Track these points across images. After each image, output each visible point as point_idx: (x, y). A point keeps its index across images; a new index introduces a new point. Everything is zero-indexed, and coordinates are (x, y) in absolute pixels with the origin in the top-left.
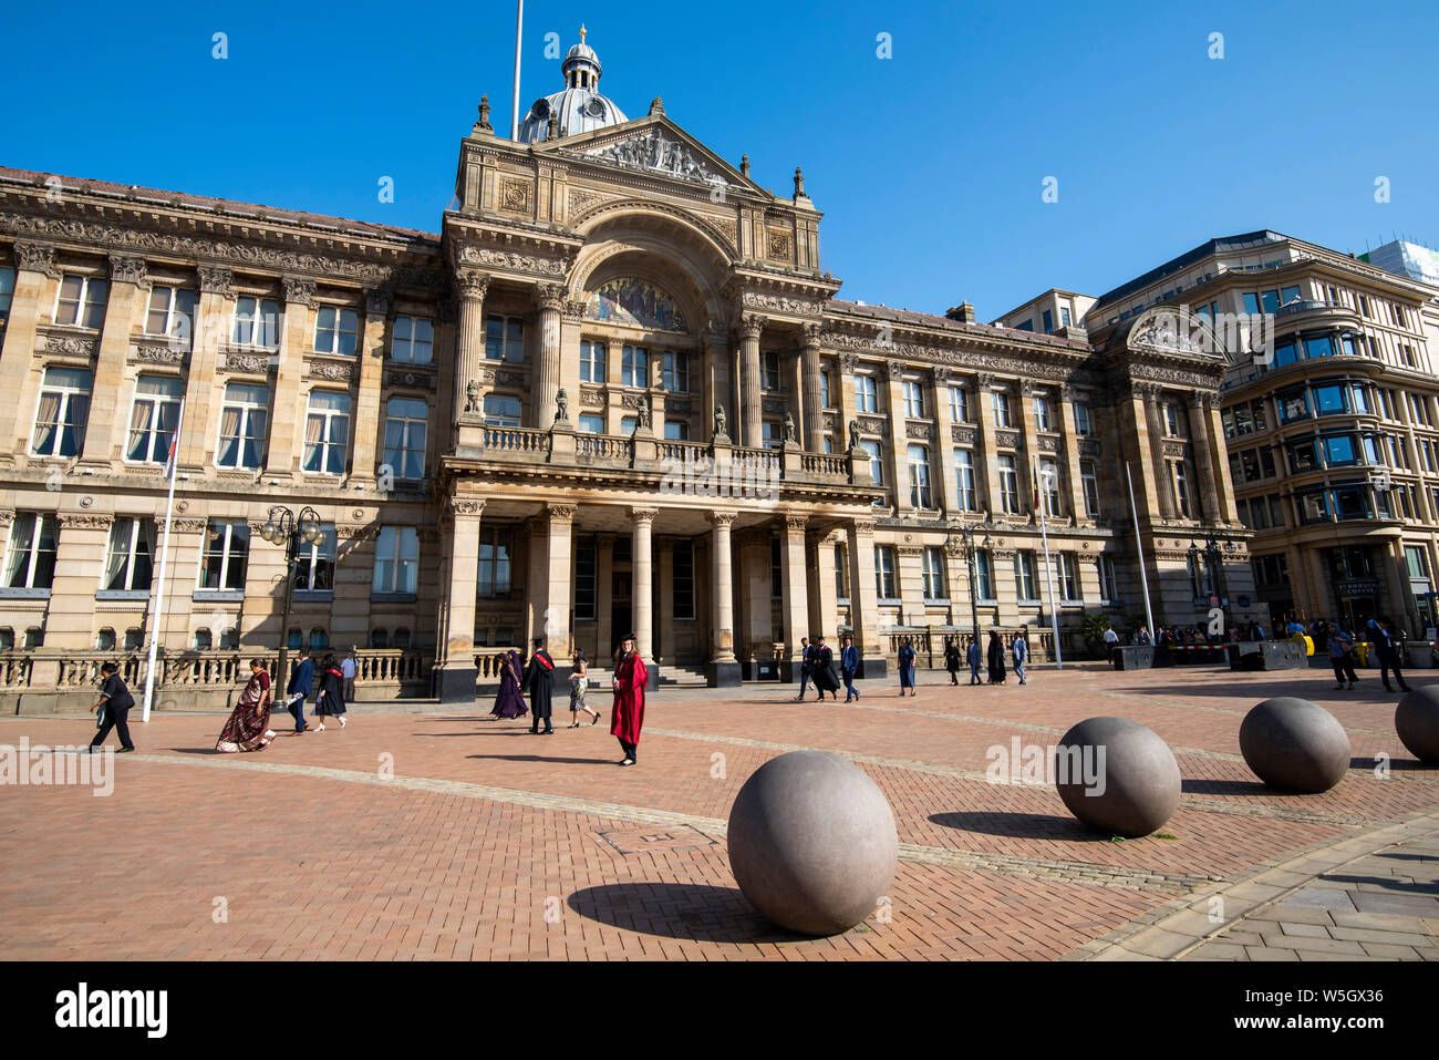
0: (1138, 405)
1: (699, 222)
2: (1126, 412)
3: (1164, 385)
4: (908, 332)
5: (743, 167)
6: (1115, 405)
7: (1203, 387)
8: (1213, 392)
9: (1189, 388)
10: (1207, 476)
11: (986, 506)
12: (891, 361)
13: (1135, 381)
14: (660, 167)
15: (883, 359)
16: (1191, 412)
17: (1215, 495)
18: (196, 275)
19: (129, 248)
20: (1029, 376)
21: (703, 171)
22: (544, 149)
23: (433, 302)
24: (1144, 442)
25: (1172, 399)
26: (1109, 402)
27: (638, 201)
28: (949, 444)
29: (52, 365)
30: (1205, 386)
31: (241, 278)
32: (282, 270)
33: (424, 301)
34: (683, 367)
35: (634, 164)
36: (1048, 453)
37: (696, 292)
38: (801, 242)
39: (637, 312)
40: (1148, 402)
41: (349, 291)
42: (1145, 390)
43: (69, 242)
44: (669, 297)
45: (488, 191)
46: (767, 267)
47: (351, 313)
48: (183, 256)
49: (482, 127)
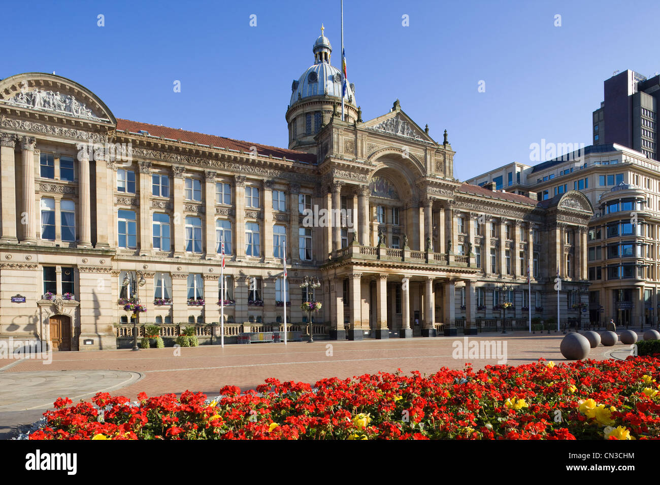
0: (558, 232)
1: (413, 157)
2: (553, 234)
3: (568, 223)
4: (478, 200)
5: (426, 130)
6: (549, 231)
7: (582, 224)
8: (585, 226)
9: (576, 225)
10: (579, 261)
11: (499, 272)
12: (471, 212)
13: (558, 221)
14: (399, 134)
15: (468, 211)
16: (576, 234)
17: (580, 269)
18: (232, 178)
19: (210, 168)
20: (519, 218)
21: (414, 134)
22: (360, 126)
23: (313, 188)
24: (558, 247)
25: (570, 229)
26: (547, 230)
27: (391, 148)
28: (489, 247)
29: (188, 216)
30: (583, 224)
31: (248, 180)
32: (263, 176)
33: (309, 188)
34: (397, 214)
35: (390, 132)
36: (522, 250)
37: (405, 184)
38: (447, 164)
39: (382, 191)
40: (561, 231)
41: (283, 184)
42: (561, 226)
43: (189, 165)
44: (393, 185)
45: (341, 145)
46: (437, 177)
47: (282, 193)
48: (229, 171)
49: (336, 116)
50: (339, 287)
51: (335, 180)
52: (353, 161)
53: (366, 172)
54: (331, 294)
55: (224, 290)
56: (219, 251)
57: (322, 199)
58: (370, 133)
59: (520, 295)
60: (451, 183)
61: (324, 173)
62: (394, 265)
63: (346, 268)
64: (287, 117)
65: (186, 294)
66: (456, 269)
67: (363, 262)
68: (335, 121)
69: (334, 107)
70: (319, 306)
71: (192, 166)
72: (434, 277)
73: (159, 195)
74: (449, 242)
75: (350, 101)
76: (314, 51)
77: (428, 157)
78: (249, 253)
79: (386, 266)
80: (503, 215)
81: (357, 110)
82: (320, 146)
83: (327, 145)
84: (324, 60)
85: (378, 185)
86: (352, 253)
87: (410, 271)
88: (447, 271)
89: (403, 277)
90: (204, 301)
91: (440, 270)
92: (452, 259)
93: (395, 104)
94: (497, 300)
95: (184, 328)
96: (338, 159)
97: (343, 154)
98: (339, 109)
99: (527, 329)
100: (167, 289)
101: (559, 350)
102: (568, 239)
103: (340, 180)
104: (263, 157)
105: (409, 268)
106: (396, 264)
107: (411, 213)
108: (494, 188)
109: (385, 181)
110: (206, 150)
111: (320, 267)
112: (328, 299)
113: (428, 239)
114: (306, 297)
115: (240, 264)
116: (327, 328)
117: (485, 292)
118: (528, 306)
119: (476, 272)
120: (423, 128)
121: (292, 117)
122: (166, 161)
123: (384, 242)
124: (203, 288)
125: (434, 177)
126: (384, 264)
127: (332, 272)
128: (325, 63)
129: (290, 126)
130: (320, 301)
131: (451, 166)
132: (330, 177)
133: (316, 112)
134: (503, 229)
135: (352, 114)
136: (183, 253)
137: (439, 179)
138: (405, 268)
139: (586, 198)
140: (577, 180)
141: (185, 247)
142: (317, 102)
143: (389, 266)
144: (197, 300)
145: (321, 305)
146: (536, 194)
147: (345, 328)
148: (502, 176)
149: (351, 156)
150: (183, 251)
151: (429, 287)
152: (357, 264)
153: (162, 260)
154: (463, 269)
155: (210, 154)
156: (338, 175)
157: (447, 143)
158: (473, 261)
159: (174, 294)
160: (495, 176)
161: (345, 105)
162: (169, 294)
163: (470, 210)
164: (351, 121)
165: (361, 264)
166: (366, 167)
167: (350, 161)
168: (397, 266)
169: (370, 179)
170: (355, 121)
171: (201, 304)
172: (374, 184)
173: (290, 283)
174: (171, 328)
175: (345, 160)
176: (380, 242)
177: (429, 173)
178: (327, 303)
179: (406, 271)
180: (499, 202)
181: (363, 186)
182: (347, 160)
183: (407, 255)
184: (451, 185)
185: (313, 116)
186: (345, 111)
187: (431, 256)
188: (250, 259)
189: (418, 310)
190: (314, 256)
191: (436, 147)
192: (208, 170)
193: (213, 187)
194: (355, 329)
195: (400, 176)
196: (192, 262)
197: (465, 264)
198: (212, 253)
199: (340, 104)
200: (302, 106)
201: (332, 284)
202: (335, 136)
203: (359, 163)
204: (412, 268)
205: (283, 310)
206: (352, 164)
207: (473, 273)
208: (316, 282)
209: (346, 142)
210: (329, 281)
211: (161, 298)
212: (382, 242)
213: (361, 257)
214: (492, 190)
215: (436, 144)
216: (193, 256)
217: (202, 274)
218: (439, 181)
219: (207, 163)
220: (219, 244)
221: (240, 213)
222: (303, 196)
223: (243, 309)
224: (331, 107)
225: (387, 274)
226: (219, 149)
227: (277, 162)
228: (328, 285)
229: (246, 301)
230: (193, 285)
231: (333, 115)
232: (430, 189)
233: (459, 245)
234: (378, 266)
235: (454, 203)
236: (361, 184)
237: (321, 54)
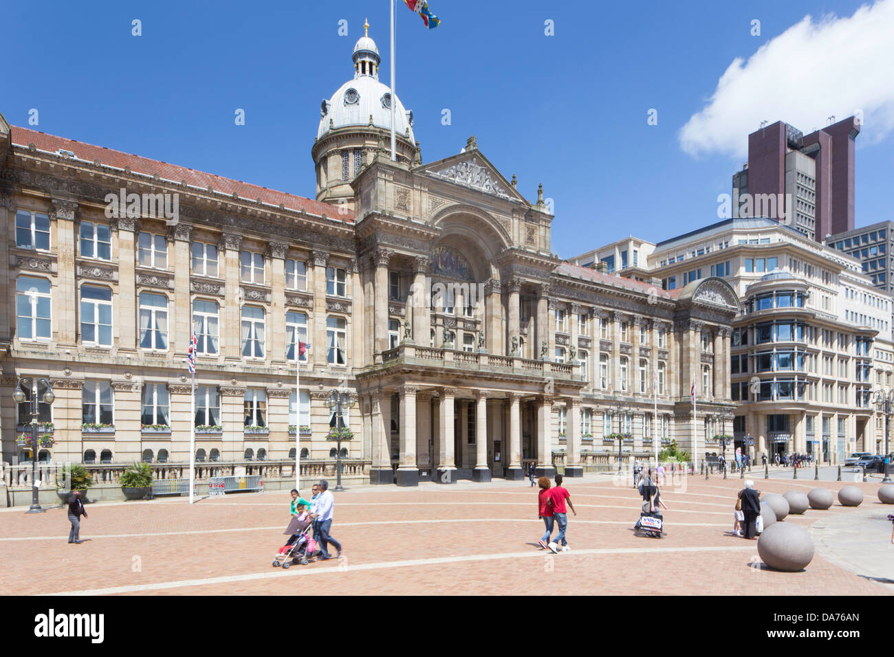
1: (493, 220)
5: (514, 182)
13: (692, 319)
14: (475, 185)
18: (220, 236)
21: (497, 189)
22: (417, 171)
23: (348, 259)
27: (464, 206)
28: (597, 351)
29: (144, 293)
32: (270, 236)
33: (342, 258)
35: (463, 183)
38: (542, 233)
39: (449, 268)
41: (303, 250)
44: (466, 259)
46: (528, 250)
47: (300, 263)
48: (213, 225)
49: (382, 153)
50: (385, 407)
51: (380, 248)
52: (408, 222)
53: (427, 238)
60: (547, 261)
62: (464, 376)
64: (314, 155)
65: (138, 416)
67: (420, 369)
72: (522, 393)
73: (92, 256)
74: (543, 343)
75: (406, 136)
76: (354, 59)
77: (515, 221)
79: (453, 377)
80: (617, 308)
82: (359, 196)
83: (368, 195)
84: (367, 73)
85: (444, 259)
87: (488, 384)
89: (476, 395)
91: (531, 383)
92: (547, 368)
93: (469, 141)
96: (386, 217)
97: (392, 209)
103: (387, 249)
104: (270, 207)
105: (486, 379)
106: (468, 374)
108: (605, 270)
109: (454, 254)
111: (358, 376)
120: (510, 180)
121: (322, 154)
124: (167, 406)
125: (525, 252)
126: (451, 373)
131: (548, 235)
132: (373, 244)
133: (356, 148)
134: (618, 328)
136: (134, 350)
137: (532, 253)
141: (137, 341)
142: (357, 134)
143: (458, 377)
149: (405, 214)
152: (410, 373)
153: (96, 361)
154: (563, 383)
156: (384, 242)
157: (543, 203)
158: (577, 371)
163: (572, 299)
165: (416, 373)
166: (427, 231)
167: (404, 222)
168: (470, 376)
169: (432, 249)
172: (438, 257)
175: (396, 220)
176: (445, 342)
177: (516, 245)
179: (482, 383)
181: (422, 258)
182: (400, 221)
183: (484, 360)
184: (547, 264)
185: (351, 154)
187: (517, 363)
188: (248, 362)
190: (350, 359)
191: (527, 208)
195: (476, 247)
196: (150, 366)
197: (567, 376)
198: (185, 352)
200: (335, 139)
203: (416, 224)
204: (491, 380)
206: (406, 226)
207: (577, 388)
209: (397, 193)
210: (371, 397)
213: (416, 363)
214: (602, 273)
215: (527, 204)
216: (152, 355)
217: (167, 385)
218: (530, 257)
221: (232, 291)
222: (334, 270)
225: (455, 389)
227: (293, 216)
229: (240, 427)
230: (151, 402)
231: (378, 152)
232: (517, 267)
233: (557, 347)
234: (441, 375)
235: (551, 288)
236: (419, 256)
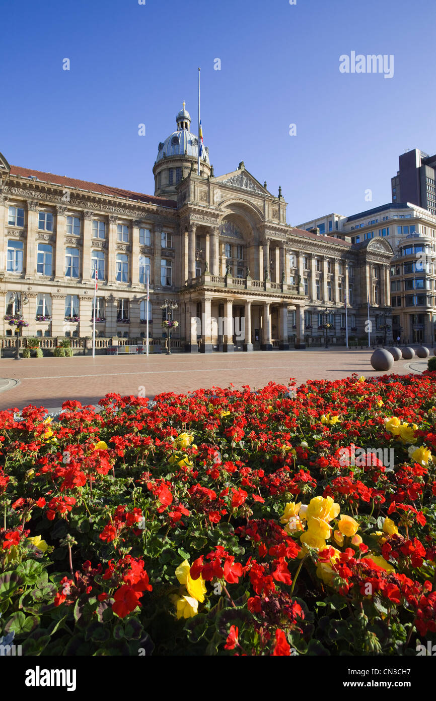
0: (368, 268)
1: (254, 206)
2: (364, 270)
3: (375, 262)
4: (306, 242)
5: (265, 185)
6: (361, 267)
8: (388, 264)
9: (381, 263)
10: (384, 291)
11: (323, 299)
12: (300, 251)
13: (367, 260)
14: (244, 187)
15: (297, 250)
16: (381, 271)
17: (385, 297)
18: (107, 217)
19: (88, 208)
20: (337, 256)
21: (255, 188)
22: (212, 180)
23: (173, 228)
24: (368, 280)
25: (376, 266)
26: (359, 266)
27: (237, 198)
28: (314, 278)
29: (68, 247)
30: (386, 263)
31: (120, 219)
32: (132, 216)
33: (170, 227)
34: (241, 250)
35: (236, 185)
36: (340, 282)
37: (248, 227)
38: (281, 213)
39: (229, 232)
40: (370, 267)
41: (149, 224)
42: (370, 264)
43: (71, 206)
44: (239, 227)
45: (197, 194)
46: (274, 222)
47: (148, 231)
48: (104, 211)
49: (193, 171)
50: (194, 309)
51: (191, 222)
52: (206, 207)
53: (217, 216)
54: (187, 314)
55: (96, 310)
56: (93, 277)
57: (180, 237)
58: (220, 186)
59: (339, 318)
60: (284, 228)
61: (183, 216)
62: (238, 292)
63: (199, 293)
64: (154, 171)
65: (64, 312)
66: (288, 296)
67: (213, 288)
68: (192, 175)
69: (192, 164)
70: (176, 324)
71: (73, 206)
72: (271, 302)
73: (44, 229)
74: (283, 274)
75: (205, 161)
76: (177, 121)
77: (267, 206)
78: (118, 279)
79: (232, 292)
80: (325, 254)
81: (211, 168)
82: (180, 194)
83: (185, 194)
84: (184, 128)
85: (227, 227)
86: (204, 281)
87: (251, 296)
88: (281, 297)
89: (245, 302)
90: (79, 318)
91: (276, 296)
92: (285, 287)
93: (241, 164)
94: (321, 321)
95: (61, 341)
96: (194, 205)
97: (198, 201)
98: (195, 166)
99: (345, 345)
100: (48, 308)
101: (370, 362)
102: (375, 274)
103: (196, 222)
104: (132, 201)
105: (250, 294)
106: (240, 291)
107: (253, 250)
108: (318, 232)
109: (232, 224)
110: (86, 194)
111: (178, 292)
112: (184, 318)
113: (266, 271)
114: (165, 316)
115: (111, 288)
116: (183, 342)
117: (311, 315)
118: (346, 326)
119: (304, 298)
120: (263, 184)
121: (158, 170)
122: (51, 202)
123: (231, 273)
124: (79, 308)
125: (271, 222)
126: (230, 290)
127: (188, 296)
128: (185, 130)
129: (156, 177)
130: (177, 320)
131: (284, 214)
132: (187, 220)
133: (177, 167)
134: (326, 265)
135: (206, 170)
136: (63, 277)
137: (275, 224)
138: (247, 294)
139: (388, 243)
140: (381, 229)
141: (64, 273)
142: (178, 160)
143: (235, 293)
144: (74, 317)
145: (178, 323)
146: (350, 238)
147: (198, 343)
148: (324, 224)
149: (204, 203)
150: (63, 276)
151: (267, 310)
152: (208, 290)
153: (44, 283)
154: (294, 296)
155: (89, 197)
156: (194, 218)
157: (281, 196)
158: (302, 289)
159: (54, 312)
160: (318, 223)
161: (201, 163)
162: (49, 312)
163: (299, 249)
164: (206, 176)
165: (211, 290)
166: (217, 212)
167: (204, 207)
168: (241, 292)
169: (220, 222)
170: (208, 176)
171: (76, 320)
172: (223, 226)
173: (152, 305)
174: (49, 341)
175: (199, 206)
176: (227, 273)
177: (267, 219)
178: (183, 322)
179: (248, 296)
180: (322, 244)
181: (214, 227)
182: (202, 207)
183: (249, 283)
184: (285, 229)
185: (175, 171)
186: (201, 168)
187: (268, 285)
188: (119, 284)
189: (258, 328)
190: (173, 283)
191: (272, 199)
192: (87, 210)
193: (90, 224)
194: (205, 344)
195: (244, 221)
196: (70, 285)
197: (296, 292)
198: (87, 279)
199: (197, 163)
200: (166, 162)
201: (188, 306)
202: (192, 187)
203: (211, 209)
204: (253, 294)
205: (146, 327)
206: (205, 210)
207: (302, 299)
208: (174, 304)
209: (201, 192)
210: (185, 304)
211: (42, 315)
212: (229, 272)
213: (211, 285)
214: (316, 234)
215: (273, 196)
216: (71, 280)
217: (78, 296)
218: (275, 226)
219: (86, 205)
220: (93, 272)
221: (112, 246)
222: (165, 234)
223: (112, 326)
224: (189, 165)
225: (233, 299)
226: (96, 194)
227: (144, 206)
228: (184, 307)
229: (115, 319)
230: (70, 305)
231: (191, 171)
232: (267, 231)
233: (291, 276)
234: (225, 292)
235: (287, 243)
236: (213, 226)
237: (182, 123)
